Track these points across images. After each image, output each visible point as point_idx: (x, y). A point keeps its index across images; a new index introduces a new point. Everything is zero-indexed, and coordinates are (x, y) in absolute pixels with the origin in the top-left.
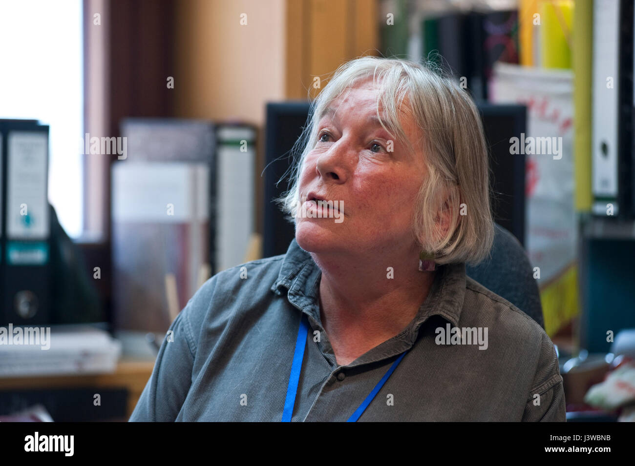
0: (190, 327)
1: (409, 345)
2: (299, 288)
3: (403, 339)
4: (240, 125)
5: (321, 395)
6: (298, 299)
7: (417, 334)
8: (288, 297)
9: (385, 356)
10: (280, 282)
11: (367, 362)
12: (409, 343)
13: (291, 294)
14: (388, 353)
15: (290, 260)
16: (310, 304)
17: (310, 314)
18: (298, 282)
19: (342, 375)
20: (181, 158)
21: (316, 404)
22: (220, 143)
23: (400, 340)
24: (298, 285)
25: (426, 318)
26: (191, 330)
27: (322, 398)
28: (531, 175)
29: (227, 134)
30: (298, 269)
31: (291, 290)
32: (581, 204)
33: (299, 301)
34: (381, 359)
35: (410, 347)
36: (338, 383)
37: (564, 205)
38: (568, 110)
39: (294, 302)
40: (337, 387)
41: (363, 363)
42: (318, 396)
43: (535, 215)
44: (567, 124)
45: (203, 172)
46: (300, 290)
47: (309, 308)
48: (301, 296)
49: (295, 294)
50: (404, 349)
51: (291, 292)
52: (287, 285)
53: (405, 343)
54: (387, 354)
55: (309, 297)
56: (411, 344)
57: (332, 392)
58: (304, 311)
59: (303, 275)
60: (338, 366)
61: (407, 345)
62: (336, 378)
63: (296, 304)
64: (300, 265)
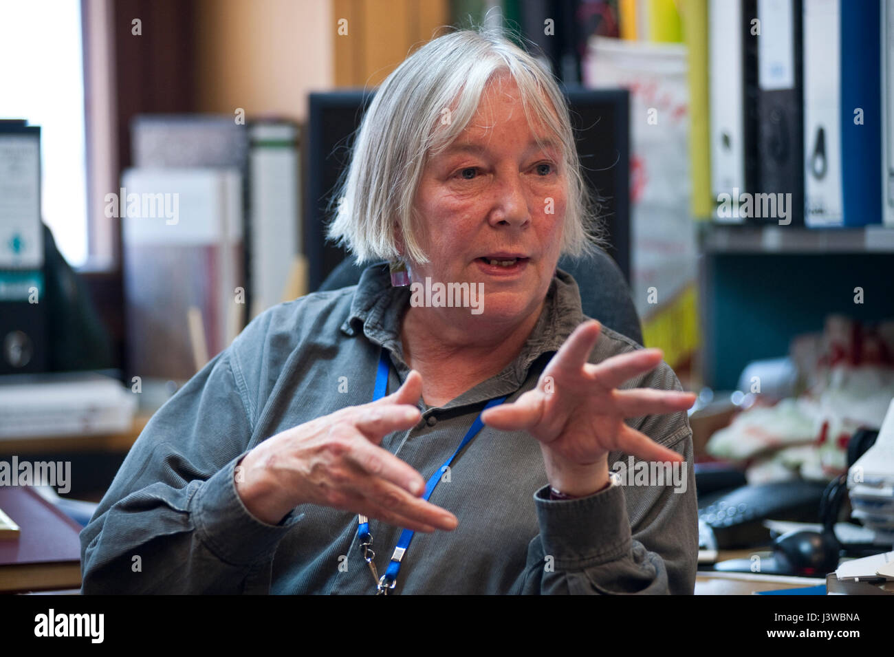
0: (239, 360)
1: (516, 386)
2: (376, 321)
3: (507, 379)
4: (278, 121)
5: (408, 440)
6: (376, 333)
7: (527, 373)
8: (365, 331)
9: (486, 396)
10: (353, 315)
11: (465, 404)
12: (516, 384)
13: (367, 327)
14: (489, 394)
15: (363, 290)
16: (392, 339)
17: (392, 349)
18: (375, 315)
19: (433, 419)
20: (207, 163)
21: (402, 450)
22: (253, 145)
23: (503, 379)
24: (375, 317)
25: (539, 354)
26: (240, 363)
27: (409, 443)
28: (636, 176)
29: (263, 133)
30: (374, 300)
31: (367, 323)
32: (699, 210)
33: (377, 335)
34: (482, 400)
35: (516, 389)
36: (428, 428)
37: (679, 212)
38: (682, 94)
39: (373, 336)
40: (427, 433)
41: (459, 405)
42: (404, 441)
43: (644, 225)
44: (680, 111)
45: (233, 181)
46: (378, 323)
47: (391, 342)
48: (380, 330)
49: (373, 328)
50: (509, 390)
51: (368, 325)
52: (362, 317)
53: (509, 383)
54: (487, 395)
55: (390, 332)
56: (518, 385)
57: (421, 438)
58: (386, 346)
59: (381, 307)
60: (427, 407)
61: (513, 386)
62: (425, 421)
63: (374, 339)
64: (377, 295)
